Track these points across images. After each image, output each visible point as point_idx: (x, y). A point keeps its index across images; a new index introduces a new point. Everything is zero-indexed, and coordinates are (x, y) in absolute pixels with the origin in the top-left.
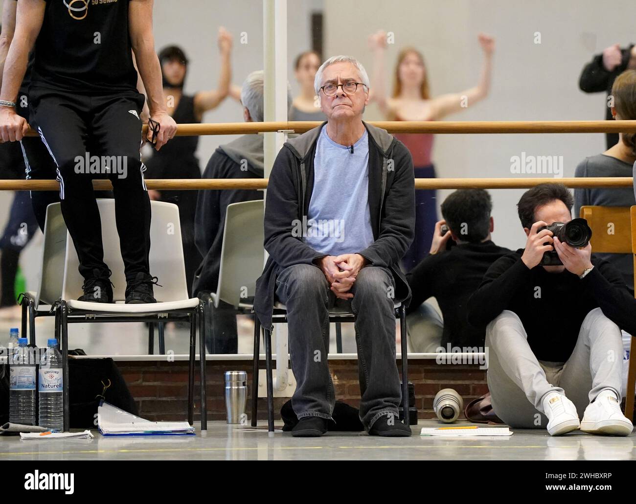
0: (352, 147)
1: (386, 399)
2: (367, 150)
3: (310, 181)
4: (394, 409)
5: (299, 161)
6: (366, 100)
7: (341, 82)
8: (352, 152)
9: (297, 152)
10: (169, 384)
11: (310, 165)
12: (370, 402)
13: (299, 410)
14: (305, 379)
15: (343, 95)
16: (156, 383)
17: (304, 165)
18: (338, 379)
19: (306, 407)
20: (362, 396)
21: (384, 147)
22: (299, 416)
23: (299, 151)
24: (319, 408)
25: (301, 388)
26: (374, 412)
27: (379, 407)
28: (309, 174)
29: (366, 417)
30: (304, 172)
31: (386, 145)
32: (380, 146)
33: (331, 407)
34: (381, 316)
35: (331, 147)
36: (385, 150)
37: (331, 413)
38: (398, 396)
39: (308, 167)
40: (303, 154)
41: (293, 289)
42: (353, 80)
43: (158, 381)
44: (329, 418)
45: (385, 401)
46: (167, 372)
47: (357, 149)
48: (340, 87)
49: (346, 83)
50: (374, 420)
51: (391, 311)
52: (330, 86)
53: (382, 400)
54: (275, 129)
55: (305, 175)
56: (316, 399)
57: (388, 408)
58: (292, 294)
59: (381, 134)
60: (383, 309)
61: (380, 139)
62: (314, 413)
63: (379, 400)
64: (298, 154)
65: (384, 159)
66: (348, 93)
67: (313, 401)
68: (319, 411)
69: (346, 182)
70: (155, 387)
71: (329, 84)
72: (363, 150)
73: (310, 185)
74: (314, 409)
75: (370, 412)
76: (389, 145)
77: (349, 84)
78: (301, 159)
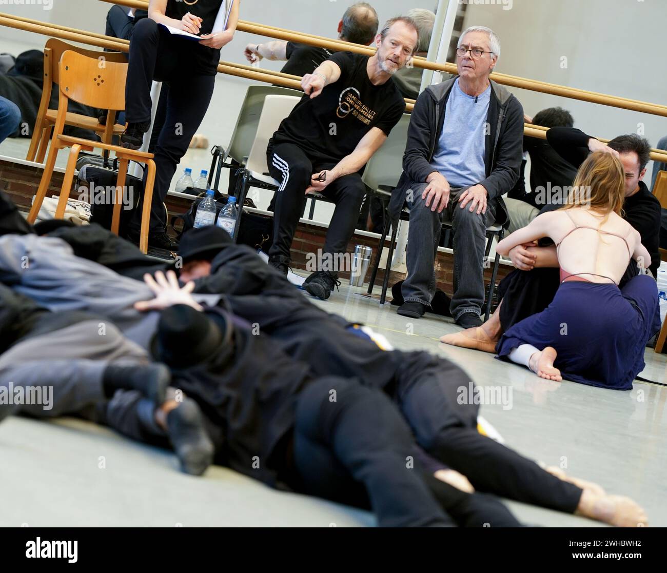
0: (477, 98)
1: (472, 299)
2: (489, 100)
3: (442, 119)
4: (477, 308)
5: (435, 103)
6: (491, 65)
7: (472, 48)
8: (476, 102)
9: (434, 96)
10: (312, 243)
11: (443, 107)
12: (459, 300)
13: (406, 295)
14: (414, 272)
15: (469, 58)
16: (302, 240)
17: (439, 106)
18: (441, 266)
19: (412, 293)
20: (454, 294)
21: (502, 101)
22: (406, 299)
23: (436, 96)
24: (422, 296)
25: (411, 278)
26: (461, 308)
27: (465, 305)
28: (442, 114)
29: (454, 310)
30: (438, 111)
31: (504, 98)
32: (499, 99)
33: (431, 297)
34: (473, 236)
35: (461, 96)
36: (503, 103)
37: (430, 301)
38: (481, 298)
39: (442, 108)
40: (439, 97)
41: (417, 201)
42: (481, 48)
43: (304, 239)
44: (428, 305)
45: (471, 302)
46: (312, 234)
47: (480, 100)
48: (468, 52)
49: (475, 49)
50: (459, 315)
51: (482, 234)
52: (463, 50)
53: (469, 300)
54: (434, 69)
55: (438, 114)
56: (421, 289)
57: (473, 307)
58: (416, 205)
59: (502, 89)
60: (475, 230)
61: (500, 94)
62: (417, 299)
63: (466, 299)
64: (436, 98)
65: (501, 109)
66: (474, 58)
67: (419, 290)
68: (421, 298)
69: (469, 124)
70: (301, 242)
71: (463, 47)
72: (484, 101)
73: (441, 123)
74: (417, 296)
75: (458, 308)
76: (507, 99)
77: (478, 51)
78: (437, 102)
